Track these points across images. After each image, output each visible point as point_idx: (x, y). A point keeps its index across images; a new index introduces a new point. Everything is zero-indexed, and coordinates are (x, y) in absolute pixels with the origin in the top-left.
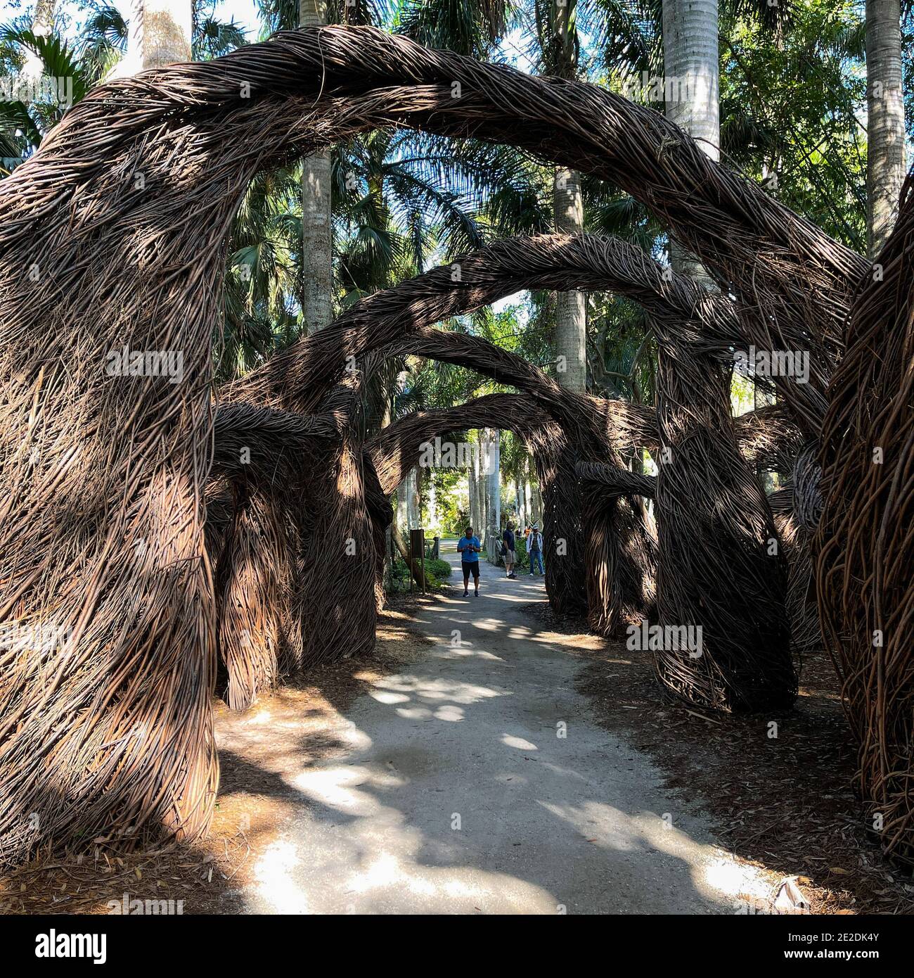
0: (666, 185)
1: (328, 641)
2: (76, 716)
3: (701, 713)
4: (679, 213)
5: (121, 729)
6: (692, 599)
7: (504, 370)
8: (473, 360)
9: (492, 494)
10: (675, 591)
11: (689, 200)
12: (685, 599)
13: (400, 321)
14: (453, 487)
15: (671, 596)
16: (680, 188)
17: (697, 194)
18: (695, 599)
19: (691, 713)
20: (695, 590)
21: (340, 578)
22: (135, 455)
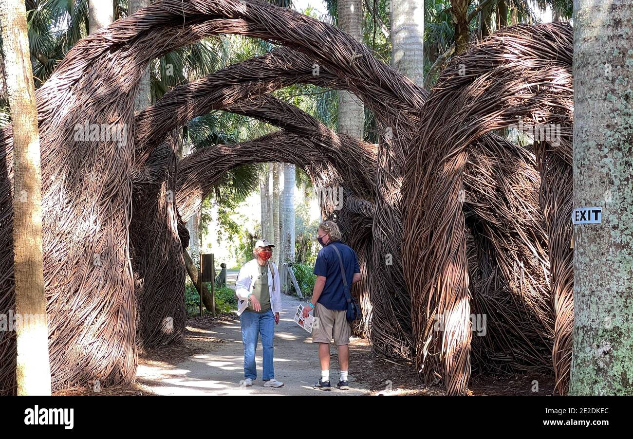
0: (356, 76)
1: (152, 331)
2: (78, 329)
3: (393, 361)
4: (361, 88)
5: (96, 336)
6: (390, 293)
7: (287, 121)
8: (262, 113)
9: (287, 216)
10: (381, 289)
11: (367, 84)
12: (387, 293)
13: (209, 102)
14: (241, 204)
15: (379, 292)
16: (363, 78)
17: (371, 80)
18: (393, 293)
19: (387, 360)
20: (392, 288)
21: (160, 286)
22: (100, 212)
